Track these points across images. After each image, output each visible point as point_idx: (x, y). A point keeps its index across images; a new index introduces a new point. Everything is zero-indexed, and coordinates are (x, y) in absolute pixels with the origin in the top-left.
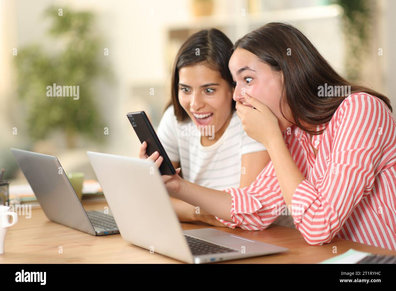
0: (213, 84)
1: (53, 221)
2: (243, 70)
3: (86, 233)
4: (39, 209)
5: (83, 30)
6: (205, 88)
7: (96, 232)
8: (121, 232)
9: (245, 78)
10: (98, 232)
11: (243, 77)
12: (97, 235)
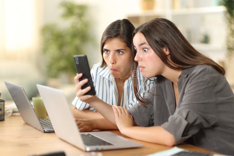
0: (122, 49)
1: (27, 124)
2: (142, 44)
3: (40, 131)
4: (19, 116)
5: (80, 15)
6: (118, 51)
7: (44, 130)
8: (55, 131)
9: (143, 49)
10: (46, 130)
11: (142, 48)
12: (45, 132)
